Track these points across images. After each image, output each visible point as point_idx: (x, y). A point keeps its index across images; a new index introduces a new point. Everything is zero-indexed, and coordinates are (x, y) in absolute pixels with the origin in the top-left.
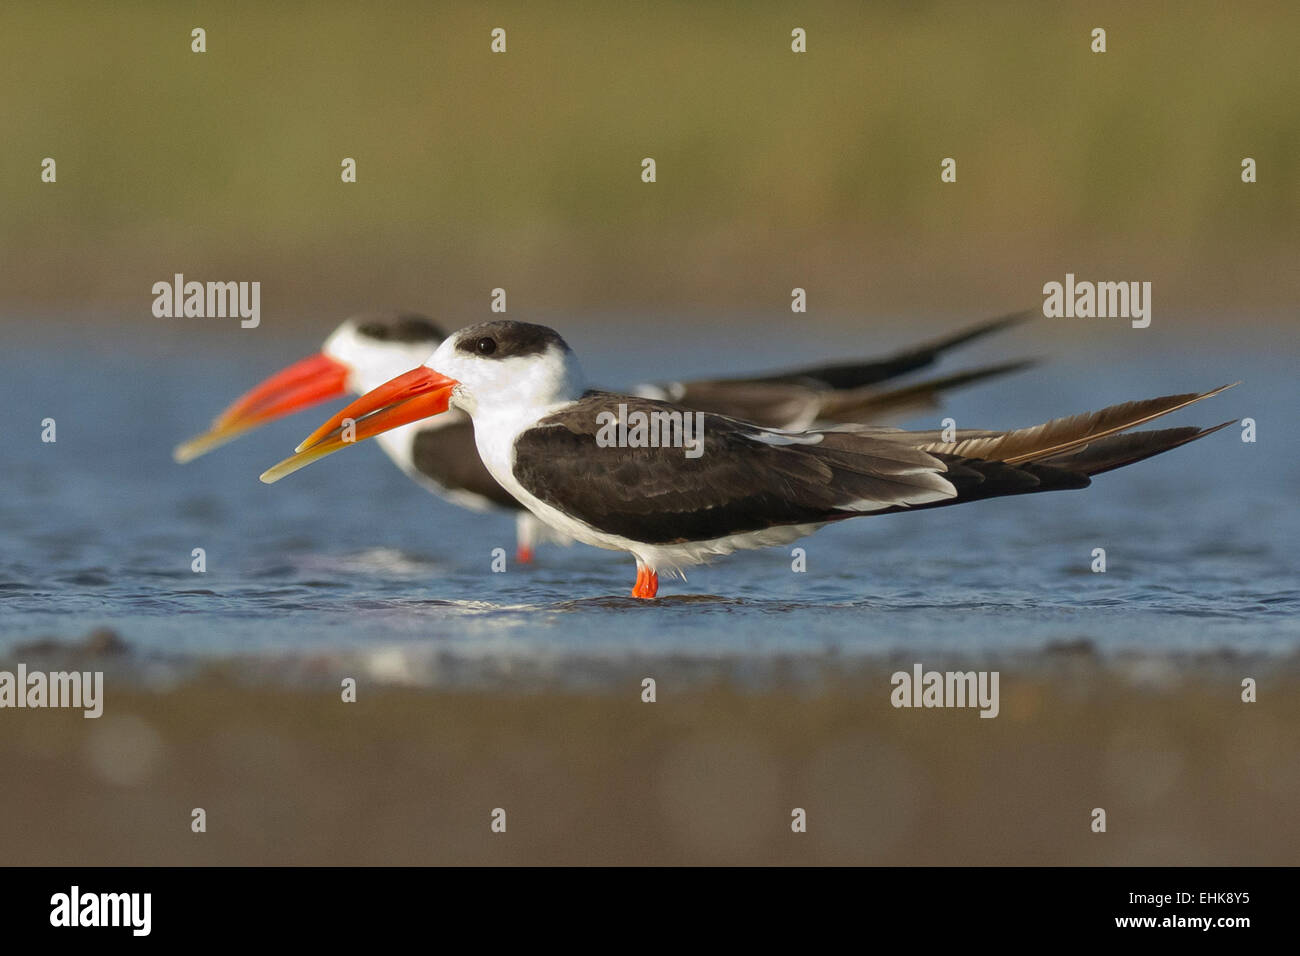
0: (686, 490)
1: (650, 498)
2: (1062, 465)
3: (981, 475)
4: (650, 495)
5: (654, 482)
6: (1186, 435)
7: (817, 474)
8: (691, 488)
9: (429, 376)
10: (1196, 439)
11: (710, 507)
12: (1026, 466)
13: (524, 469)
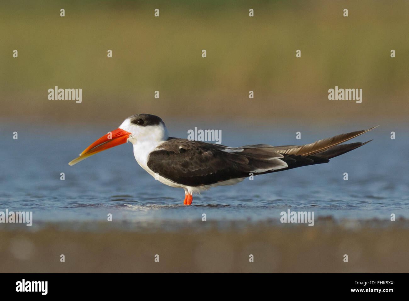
0: (203, 168)
1: (192, 172)
2: (320, 156)
3: (295, 160)
4: (192, 171)
5: (193, 167)
6: (357, 145)
7: (244, 161)
8: (205, 168)
9: (121, 132)
10: (361, 146)
11: (211, 174)
12: (308, 156)
13: (151, 164)
